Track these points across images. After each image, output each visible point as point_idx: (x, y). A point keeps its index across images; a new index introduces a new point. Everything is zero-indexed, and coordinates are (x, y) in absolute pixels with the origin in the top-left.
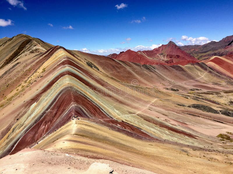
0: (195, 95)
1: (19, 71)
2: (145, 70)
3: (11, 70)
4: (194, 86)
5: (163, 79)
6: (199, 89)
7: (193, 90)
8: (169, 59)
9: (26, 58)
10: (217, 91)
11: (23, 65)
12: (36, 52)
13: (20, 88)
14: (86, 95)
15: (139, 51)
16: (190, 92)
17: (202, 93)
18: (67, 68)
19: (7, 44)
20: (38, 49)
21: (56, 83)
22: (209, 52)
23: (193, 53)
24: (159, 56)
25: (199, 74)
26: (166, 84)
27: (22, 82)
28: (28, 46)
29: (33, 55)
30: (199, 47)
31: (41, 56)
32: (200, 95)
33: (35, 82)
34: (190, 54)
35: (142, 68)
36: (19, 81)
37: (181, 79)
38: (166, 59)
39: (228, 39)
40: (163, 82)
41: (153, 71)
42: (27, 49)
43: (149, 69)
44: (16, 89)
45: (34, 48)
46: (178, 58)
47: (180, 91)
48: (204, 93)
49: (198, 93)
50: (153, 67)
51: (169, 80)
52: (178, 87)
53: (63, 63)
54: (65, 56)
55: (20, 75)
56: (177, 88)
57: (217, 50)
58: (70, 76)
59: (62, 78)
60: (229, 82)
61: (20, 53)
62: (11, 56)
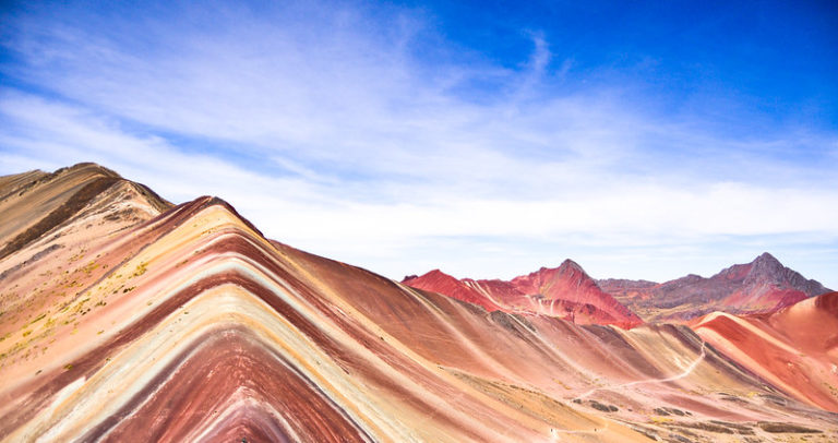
0: (671, 429)
1: (50, 273)
2: (502, 329)
3: (24, 269)
4: (666, 399)
5: (562, 367)
6: (684, 410)
7: (666, 414)
8: (561, 315)
9: (88, 234)
10: (741, 423)
11: (70, 255)
12: (127, 219)
13: (38, 328)
14: (301, 368)
15: (466, 280)
16: (655, 417)
17: (695, 426)
18: (233, 262)
19: (36, 188)
20: (137, 210)
21: (179, 310)
22: (682, 307)
23: (635, 305)
24: (532, 301)
25: (678, 363)
26: (572, 384)
27: (52, 309)
28: (104, 196)
29: (115, 226)
30: (653, 288)
31: (140, 228)
32: (691, 430)
33: (101, 307)
34: (626, 307)
35: (492, 322)
36: (43, 304)
37: (621, 373)
38: (552, 312)
39: (737, 274)
40: (563, 377)
41: (526, 335)
42: (98, 206)
43: (513, 328)
44: (24, 331)
45: (123, 206)
46: (590, 313)
47: (623, 412)
48: (702, 426)
49: (682, 424)
50: (526, 323)
51: (580, 373)
52: (615, 399)
53: (221, 247)
54: (231, 226)
55: (51, 283)
56: (609, 400)
57: (705, 302)
58: (241, 288)
59: (207, 292)
60: (770, 396)
61: (71, 218)
62: (37, 226)
